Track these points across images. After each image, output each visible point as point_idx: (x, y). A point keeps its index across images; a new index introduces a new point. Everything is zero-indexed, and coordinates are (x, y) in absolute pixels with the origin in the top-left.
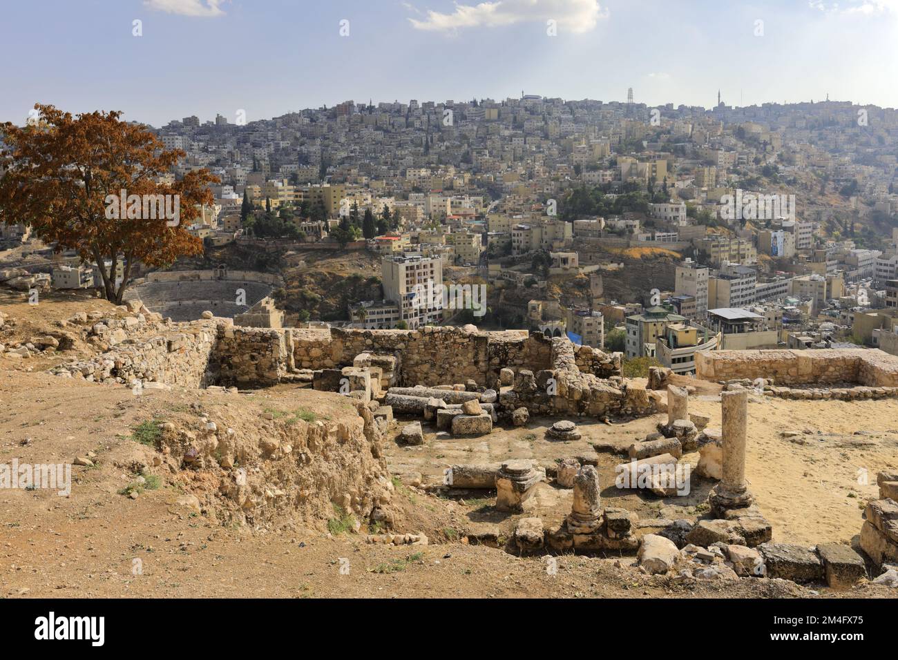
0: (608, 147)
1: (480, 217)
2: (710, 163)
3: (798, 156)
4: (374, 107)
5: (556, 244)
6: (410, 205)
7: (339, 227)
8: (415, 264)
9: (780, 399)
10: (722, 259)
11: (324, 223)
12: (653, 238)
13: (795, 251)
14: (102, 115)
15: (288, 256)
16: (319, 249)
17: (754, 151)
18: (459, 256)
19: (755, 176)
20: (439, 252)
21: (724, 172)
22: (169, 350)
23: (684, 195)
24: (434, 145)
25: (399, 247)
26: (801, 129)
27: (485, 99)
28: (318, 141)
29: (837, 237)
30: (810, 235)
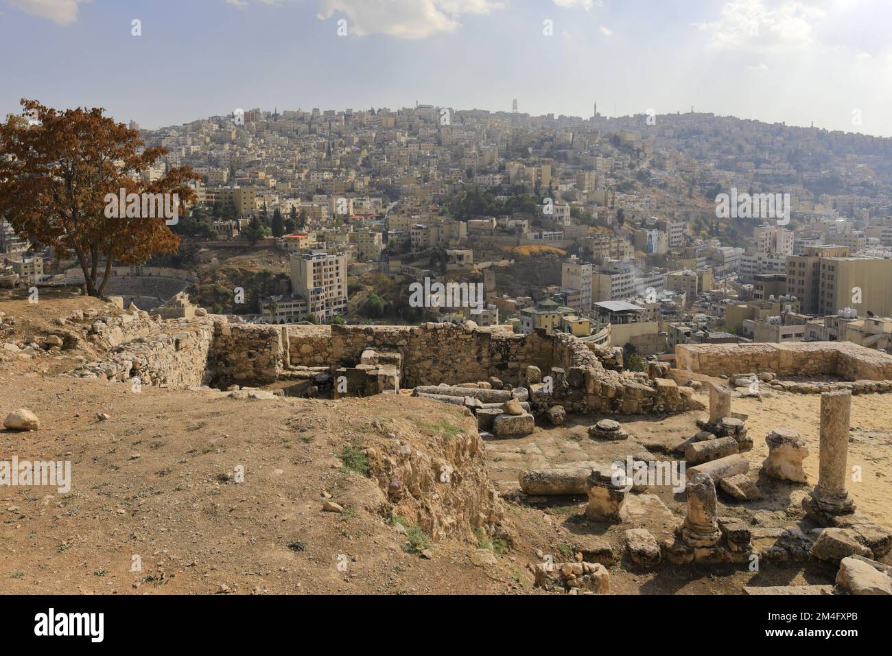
0: (496, 154)
1: (379, 218)
2: (590, 168)
3: (668, 162)
4: (278, 115)
5: (452, 242)
6: (315, 205)
7: (250, 225)
8: (322, 260)
9: (790, 393)
10: (604, 256)
11: (235, 222)
12: (541, 237)
13: (668, 249)
14: (84, 112)
15: (201, 253)
16: (231, 247)
17: (629, 157)
18: (362, 254)
19: (630, 180)
20: (343, 250)
21: (603, 176)
22: (177, 349)
23: (567, 197)
24: (335, 150)
25: (306, 244)
26: (669, 138)
27: (382, 108)
28: (227, 146)
29: (704, 236)
30: (681, 234)
